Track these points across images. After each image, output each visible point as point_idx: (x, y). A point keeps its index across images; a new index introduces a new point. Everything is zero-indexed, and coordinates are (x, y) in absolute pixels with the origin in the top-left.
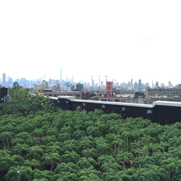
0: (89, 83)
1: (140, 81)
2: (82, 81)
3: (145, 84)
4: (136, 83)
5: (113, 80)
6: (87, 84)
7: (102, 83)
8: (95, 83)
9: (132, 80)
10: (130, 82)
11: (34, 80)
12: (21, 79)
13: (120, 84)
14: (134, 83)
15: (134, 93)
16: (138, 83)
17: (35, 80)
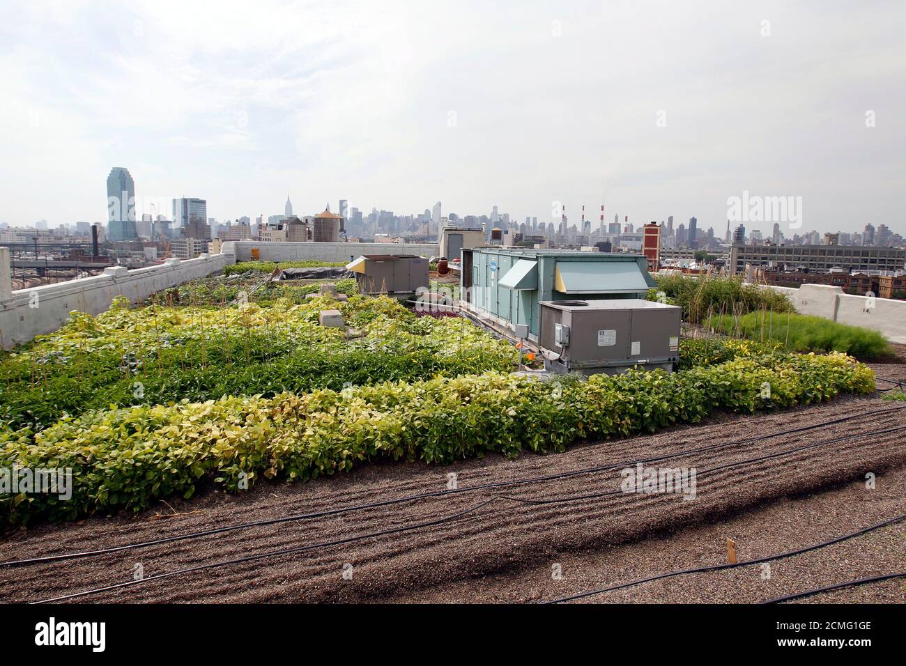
0: (551, 225)
1: (694, 221)
2: (535, 219)
3: (706, 231)
4: (682, 226)
5: (617, 218)
6: (547, 226)
7: (588, 225)
8: (569, 225)
9: (671, 219)
10: (666, 225)
11: (412, 215)
12: (383, 212)
13: (637, 230)
14: (675, 227)
15: (693, 255)
16: (687, 227)
17: (416, 216)
